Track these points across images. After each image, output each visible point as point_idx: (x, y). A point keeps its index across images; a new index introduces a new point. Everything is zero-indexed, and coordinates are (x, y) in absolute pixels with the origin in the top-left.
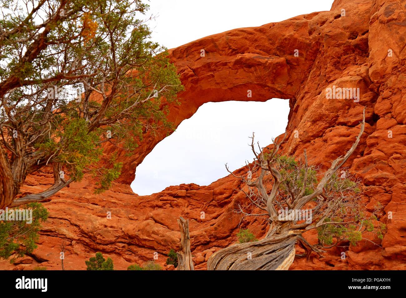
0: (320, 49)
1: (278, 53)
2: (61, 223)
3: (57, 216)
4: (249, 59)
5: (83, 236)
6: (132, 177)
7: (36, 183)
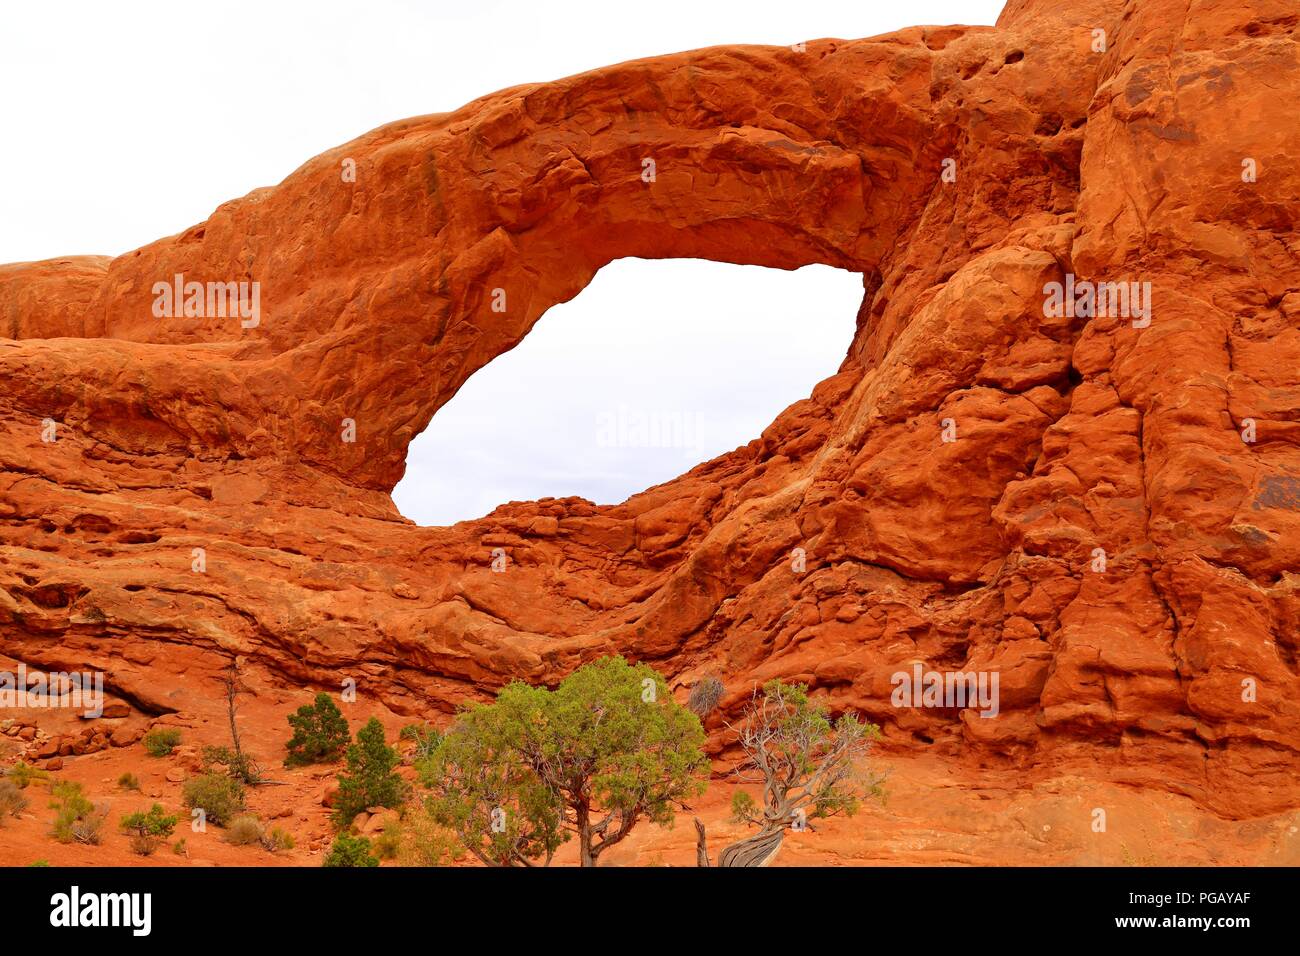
0: (959, 147)
1: (840, 137)
2: (200, 607)
3: (185, 586)
4: (754, 148)
5: (266, 643)
6: (397, 471)
7: (108, 483)
